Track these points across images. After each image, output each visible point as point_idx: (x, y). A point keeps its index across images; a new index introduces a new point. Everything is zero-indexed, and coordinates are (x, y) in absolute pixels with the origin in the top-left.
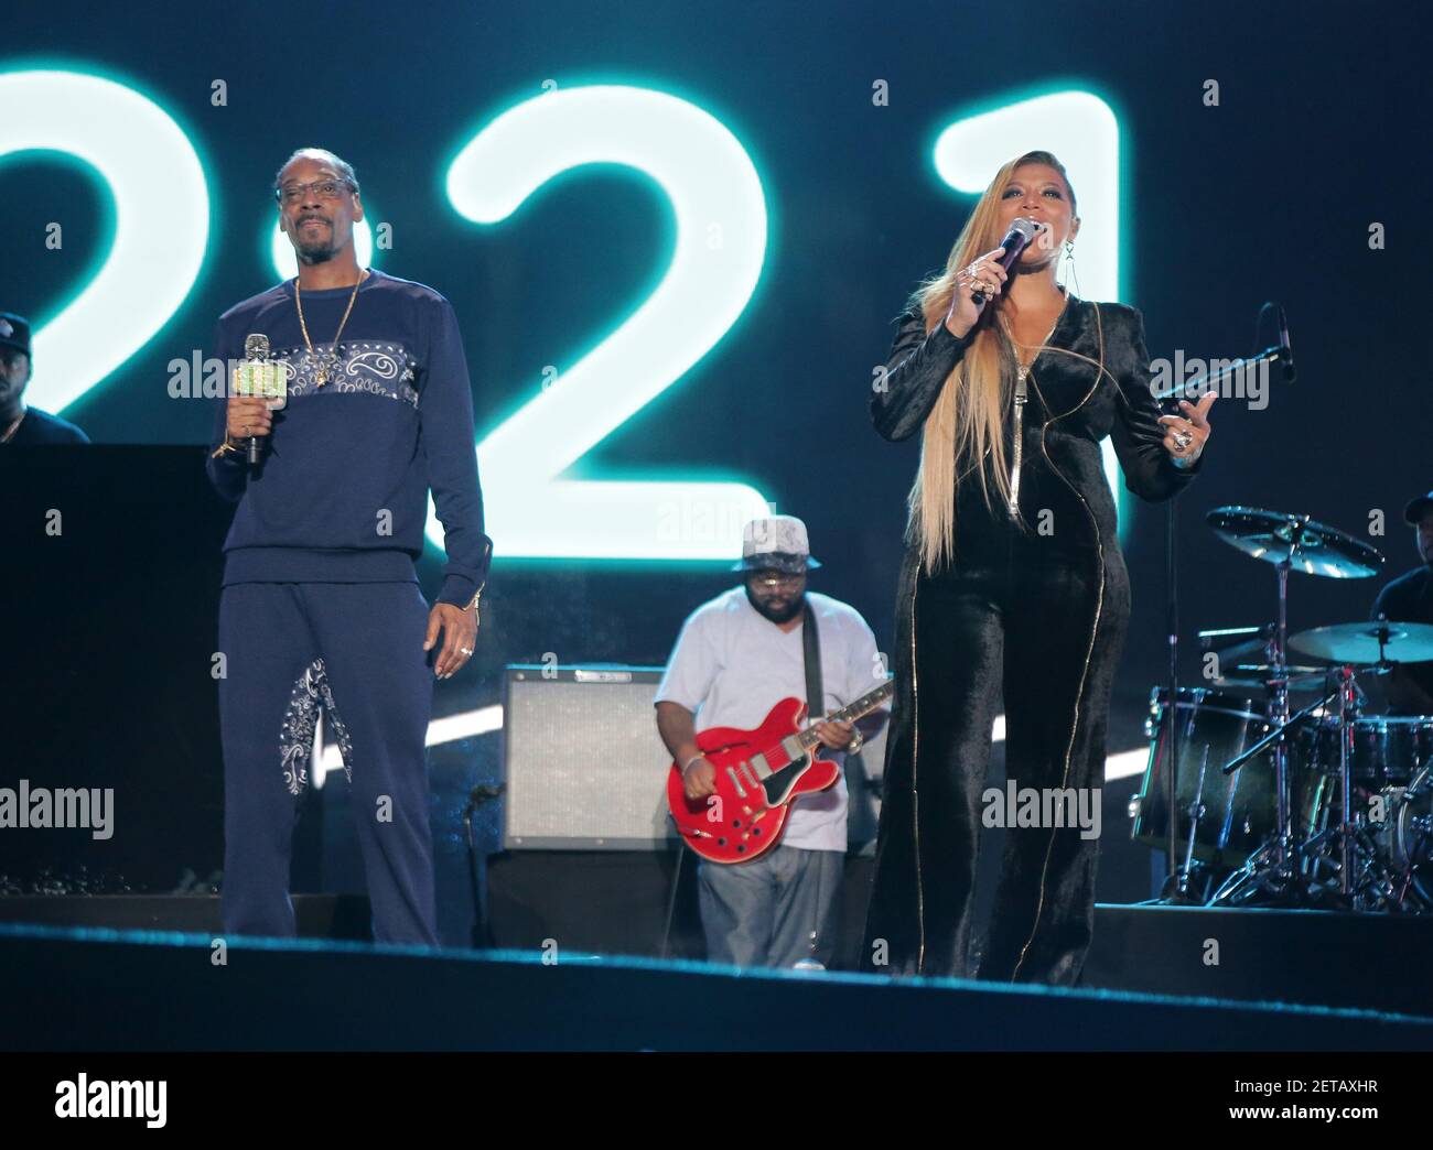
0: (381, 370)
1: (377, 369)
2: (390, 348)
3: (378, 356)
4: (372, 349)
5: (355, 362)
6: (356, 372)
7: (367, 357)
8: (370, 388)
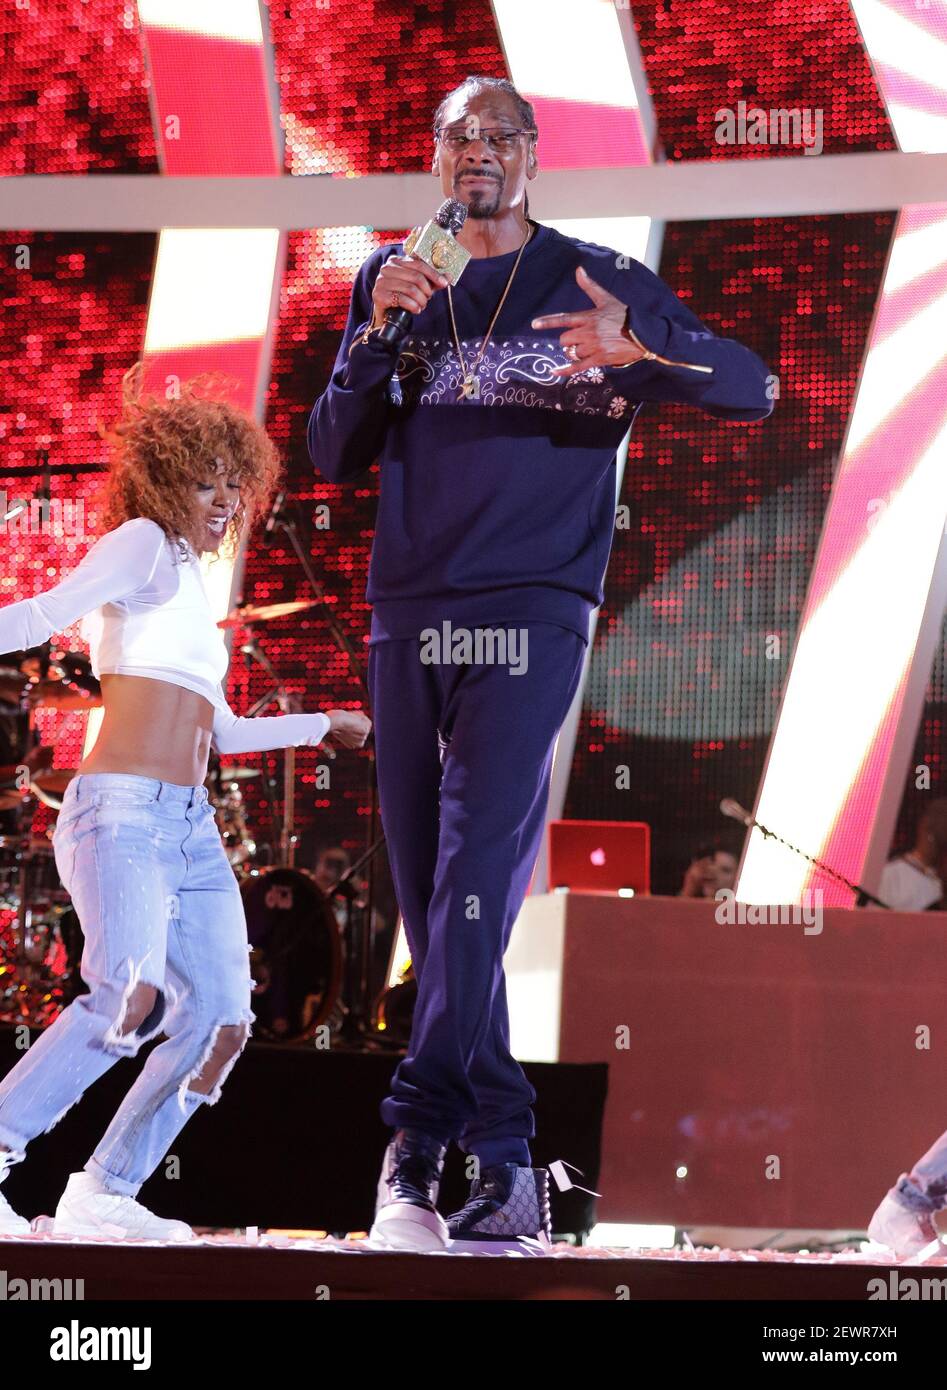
0: (540, 376)
1: (534, 374)
2: (550, 346)
3: (534, 358)
4: (528, 348)
5: (506, 366)
6: (507, 379)
7: (521, 360)
8: (524, 399)
